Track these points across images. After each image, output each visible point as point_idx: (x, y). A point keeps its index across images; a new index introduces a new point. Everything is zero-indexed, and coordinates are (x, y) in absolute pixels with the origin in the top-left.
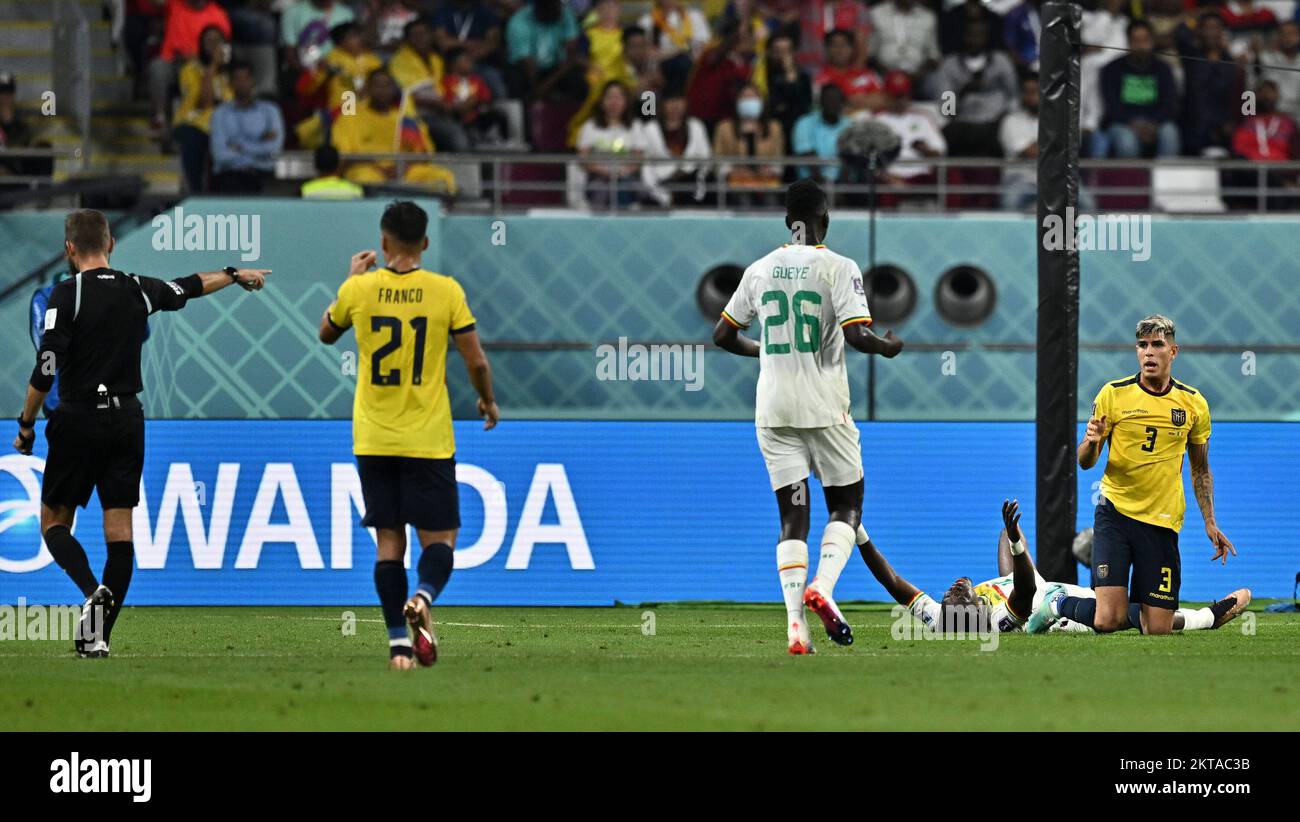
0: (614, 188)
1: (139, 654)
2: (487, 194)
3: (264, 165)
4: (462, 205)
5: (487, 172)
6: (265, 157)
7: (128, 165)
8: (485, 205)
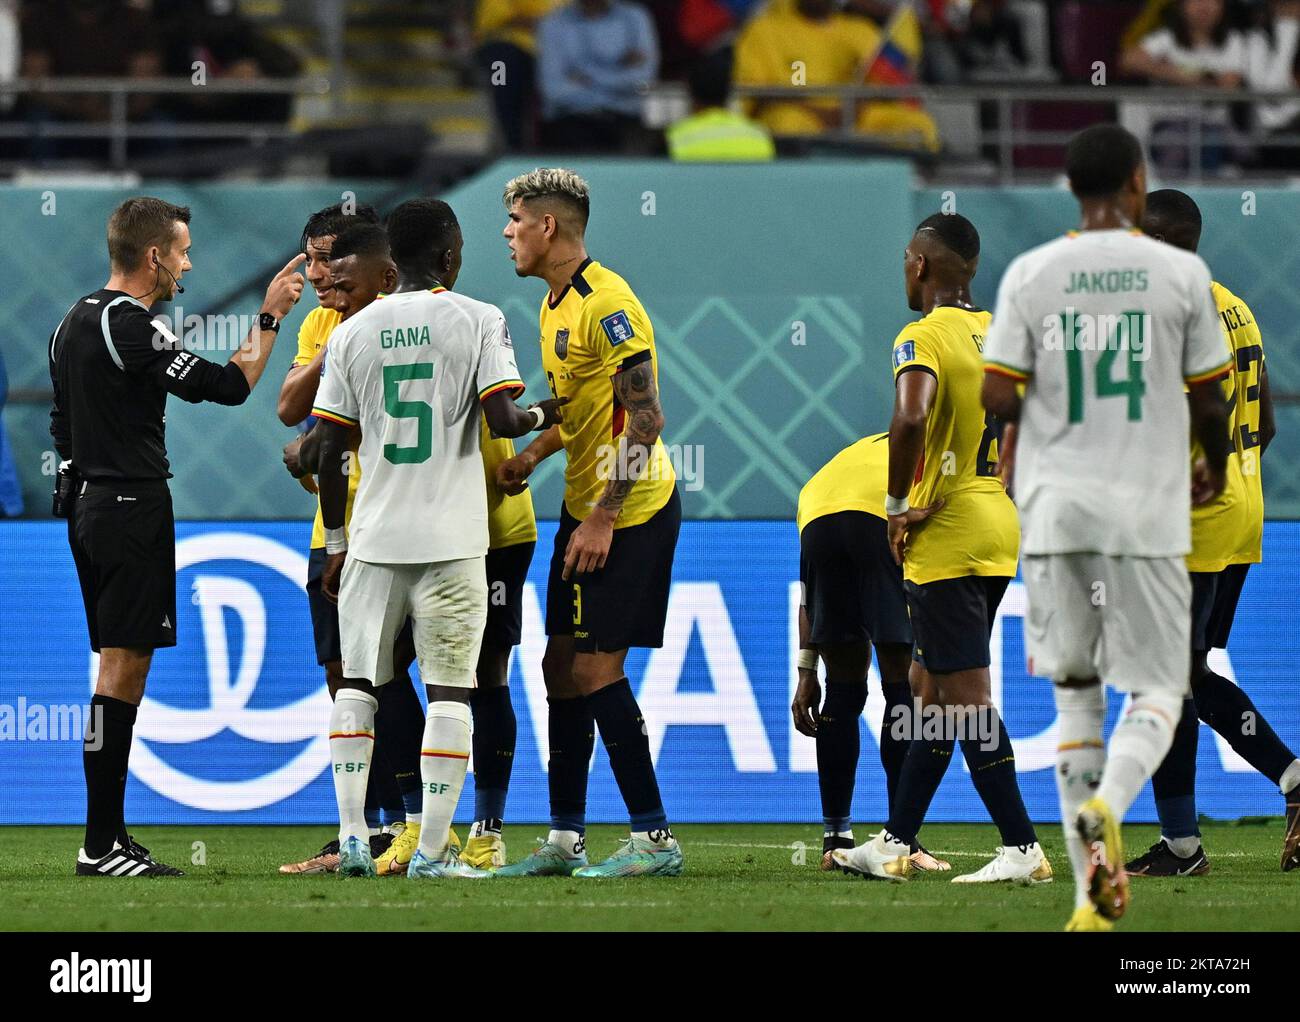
0: (1195, 140)
1: (423, 903)
2: (990, 153)
3: (625, 106)
4: (947, 170)
5: (988, 117)
6: (630, 92)
7: (404, 106)
8: (986, 169)
